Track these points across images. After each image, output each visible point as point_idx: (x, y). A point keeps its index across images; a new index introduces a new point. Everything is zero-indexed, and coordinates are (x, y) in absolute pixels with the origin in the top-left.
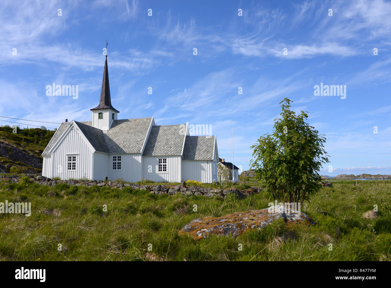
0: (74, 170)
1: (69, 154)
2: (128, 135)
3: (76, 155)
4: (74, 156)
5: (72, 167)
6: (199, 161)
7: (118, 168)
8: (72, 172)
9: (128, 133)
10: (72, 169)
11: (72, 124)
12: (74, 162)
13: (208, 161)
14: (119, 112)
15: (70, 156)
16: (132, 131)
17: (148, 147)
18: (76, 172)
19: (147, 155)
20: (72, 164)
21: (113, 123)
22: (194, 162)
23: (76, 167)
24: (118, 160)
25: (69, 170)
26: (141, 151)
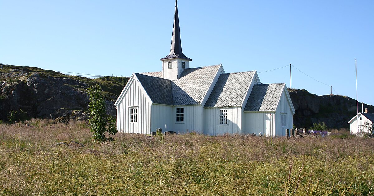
0: (135, 122)
1: (131, 106)
2: (193, 85)
3: (137, 107)
4: (136, 108)
5: (134, 119)
6: (263, 112)
7: (181, 121)
8: (134, 124)
9: (194, 83)
10: (134, 121)
11: (133, 77)
12: (135, 114)
13: (271, 112)
14: (191, 60)
15: (132, 108)
16: (198, 80)
17: (211, 98)
18: (138, 124)
19: (208, 106)
20: (134, 116)
21: (183, 72)
22: (258, 113)
23: (137, 119)
24: (181, 112)
25: (132, 122)
26: (201, 102)
